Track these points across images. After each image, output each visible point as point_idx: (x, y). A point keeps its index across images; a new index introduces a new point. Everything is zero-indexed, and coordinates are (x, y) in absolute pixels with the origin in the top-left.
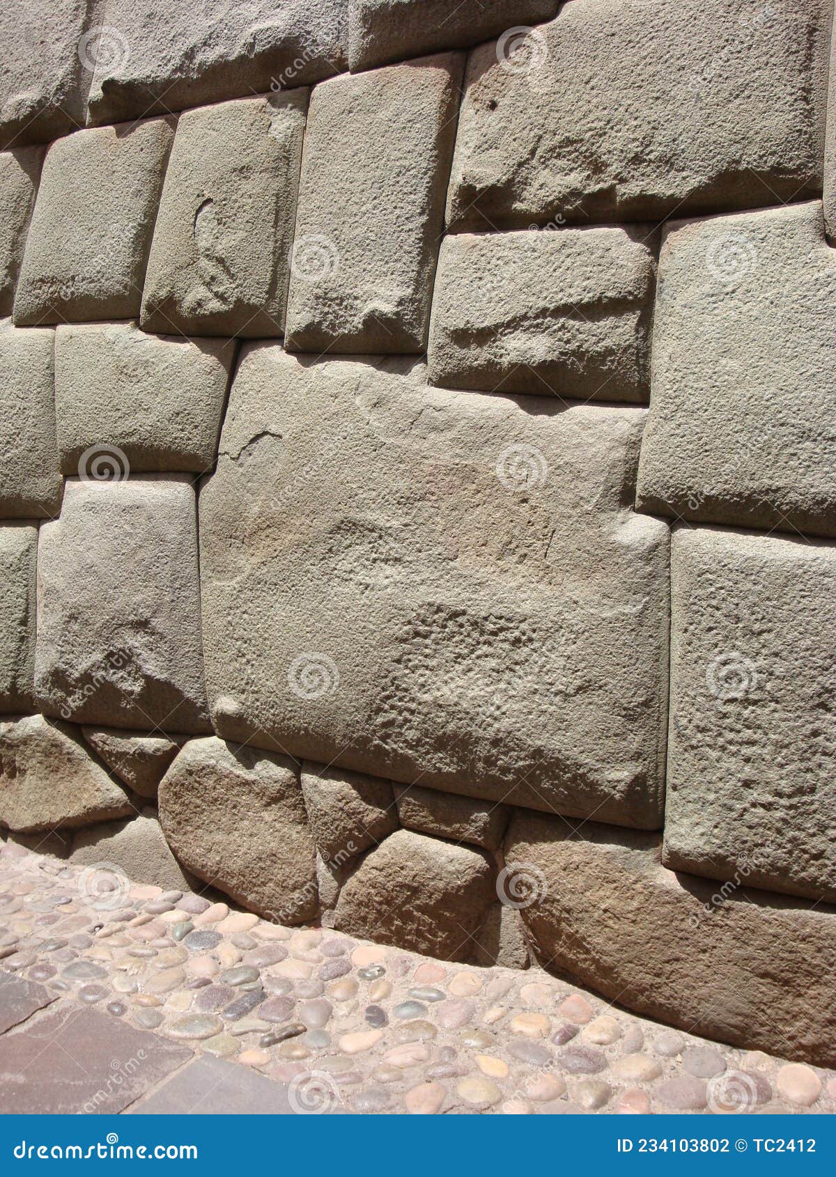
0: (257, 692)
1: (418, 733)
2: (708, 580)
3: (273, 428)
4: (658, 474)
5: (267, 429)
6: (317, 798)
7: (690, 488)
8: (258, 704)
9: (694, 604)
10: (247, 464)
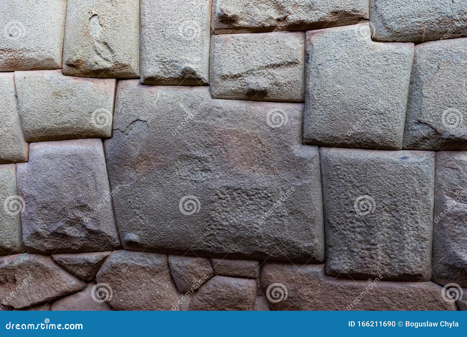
0: (146, 230)
1: (223, 238)
2: (338, 168)
3: (141, 118)
4: (314, 130)
5: (139, 118)
6: (177, 269)
7: (327, 135)
8: (147, 234)
9: (333, 178)
10: (130, 134)
